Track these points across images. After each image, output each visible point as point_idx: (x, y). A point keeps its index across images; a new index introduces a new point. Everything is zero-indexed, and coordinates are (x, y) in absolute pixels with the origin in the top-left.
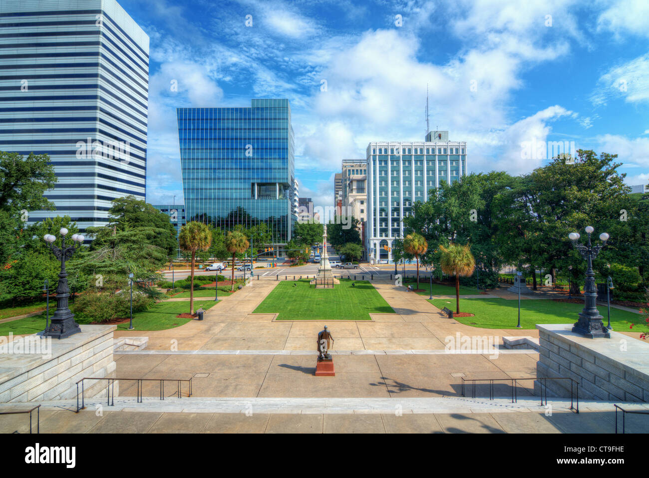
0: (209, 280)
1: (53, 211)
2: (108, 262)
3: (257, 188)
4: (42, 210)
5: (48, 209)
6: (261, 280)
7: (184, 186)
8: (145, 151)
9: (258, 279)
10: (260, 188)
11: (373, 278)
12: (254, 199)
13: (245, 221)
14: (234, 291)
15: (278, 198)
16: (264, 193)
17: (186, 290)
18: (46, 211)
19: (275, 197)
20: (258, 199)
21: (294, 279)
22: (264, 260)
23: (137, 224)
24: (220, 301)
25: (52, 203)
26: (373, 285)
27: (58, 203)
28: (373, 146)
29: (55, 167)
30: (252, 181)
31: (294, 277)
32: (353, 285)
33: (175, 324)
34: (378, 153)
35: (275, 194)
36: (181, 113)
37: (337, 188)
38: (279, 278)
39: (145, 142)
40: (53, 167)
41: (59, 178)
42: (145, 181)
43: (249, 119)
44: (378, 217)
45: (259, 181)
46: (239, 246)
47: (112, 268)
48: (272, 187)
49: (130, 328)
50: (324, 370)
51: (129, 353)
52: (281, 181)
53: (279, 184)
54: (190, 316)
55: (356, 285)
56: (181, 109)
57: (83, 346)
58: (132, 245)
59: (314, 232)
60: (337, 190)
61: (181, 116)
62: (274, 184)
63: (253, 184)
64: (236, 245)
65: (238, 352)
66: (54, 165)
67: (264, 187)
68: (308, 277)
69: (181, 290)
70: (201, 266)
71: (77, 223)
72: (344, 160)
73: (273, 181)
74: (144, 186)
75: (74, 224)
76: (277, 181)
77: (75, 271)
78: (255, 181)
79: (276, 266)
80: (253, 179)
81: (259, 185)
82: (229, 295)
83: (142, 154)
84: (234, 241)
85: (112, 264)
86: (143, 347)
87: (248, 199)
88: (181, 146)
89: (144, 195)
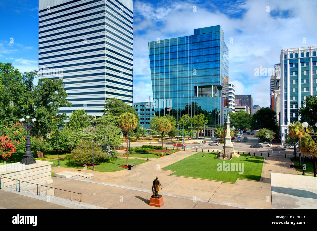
0: (155, 148)
1: (71, 107)
2: (89, 134)
3: (199, 90)
4: (66, 107)
5: (69, 106)
6: (186, 151)
7: (153, 90)
8: (132, 70)
9: (184, 150)
10: (201, 90)
11: (270, 155)
12: (196, 97)
13: (190, 112)
14: (163, 156)
15: (213, 96)
16: (203, 93)
17: (137, 153)
18: (68, 107)
19: (211, 95)
20: (199, 97)
21: (208, 152)
22: (202, 139)
23: (116, 114)
24: (150, 160)
25: (71, 103)
26: (264, 160)
27: (73, 103)
28: (284, 52)
29: (65, 85)
30: (194, 85)
31: (208, 150)
32: (247, 158)
33: (115, 170)
34: (288, 57)
35: (211, 93)
36: (151, 45)
37: (272, 86)
38: (198, 151)
39: (132, 65)
40: (64, 85)
41: (67, 90)
42: (133, 88)
43: (196, 43)
44: (289, 109)
45: (200, 85)
46: (165, 128)
47: (90, 137)
48: (209, 88)
49: (93, 169)
50: (154, 203)
51: (76, 179)
52: (215, 84)
53: (214, 86)
54: (126, 167)
55: (249, 159)
56: (151, 43)
57: (33, 168)
58: (101, 125)
59: (242, 120)
60: (272, 88)
61: (151, 47)
62: (211, 86)
63: (196, 87)
64: (163, 127)
65: (123, 187)
66: (65, 84)
67: (203, 89)
68: (218, 151)
69: (134, 152)
70: (160, 140)
71: (88, 113)
72: (276, 64)
73: (209, 84)
74: (132, 91)
75: (87, 114)
76: (212, 84)
77: (74, 138)
78: (197, 85)
79: (206, 143)
80: (196, 83)
81: (199, 87)
82: (158, 158)
83: (130, 72)
84: (162, 125)
85: (90, 135)
86: (90, 178)
87: (192, 97)
88: (151, 65)
89: (132, 97)
